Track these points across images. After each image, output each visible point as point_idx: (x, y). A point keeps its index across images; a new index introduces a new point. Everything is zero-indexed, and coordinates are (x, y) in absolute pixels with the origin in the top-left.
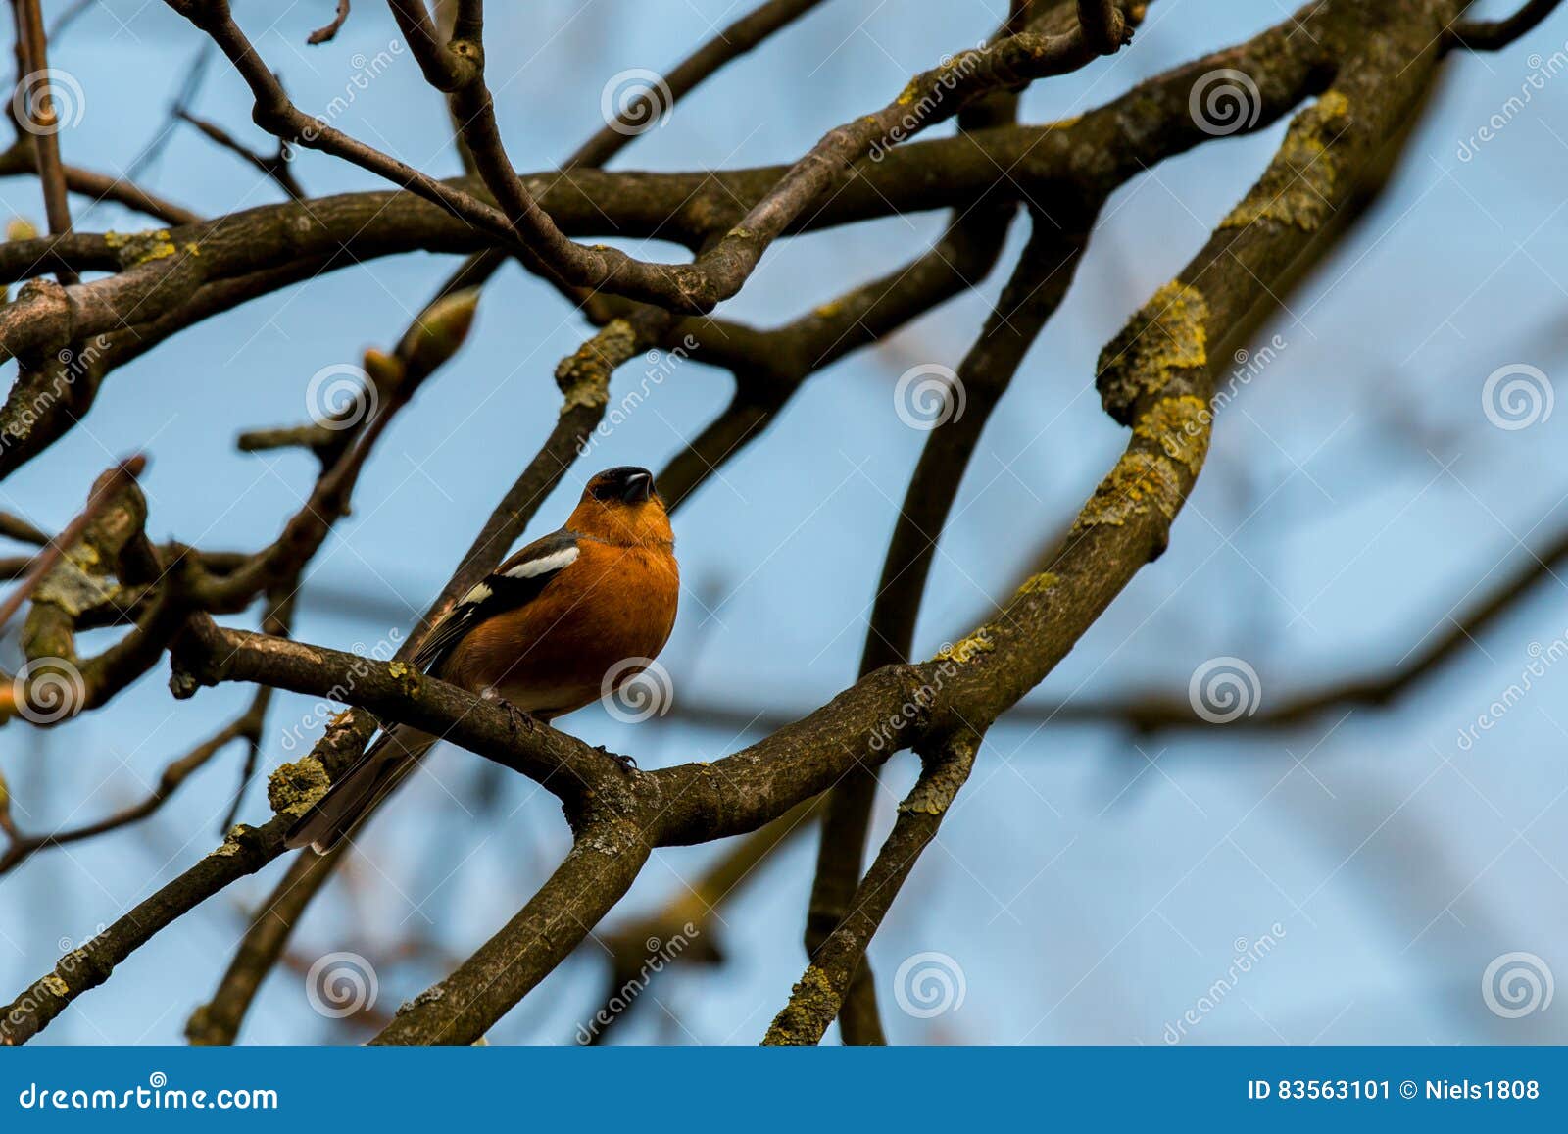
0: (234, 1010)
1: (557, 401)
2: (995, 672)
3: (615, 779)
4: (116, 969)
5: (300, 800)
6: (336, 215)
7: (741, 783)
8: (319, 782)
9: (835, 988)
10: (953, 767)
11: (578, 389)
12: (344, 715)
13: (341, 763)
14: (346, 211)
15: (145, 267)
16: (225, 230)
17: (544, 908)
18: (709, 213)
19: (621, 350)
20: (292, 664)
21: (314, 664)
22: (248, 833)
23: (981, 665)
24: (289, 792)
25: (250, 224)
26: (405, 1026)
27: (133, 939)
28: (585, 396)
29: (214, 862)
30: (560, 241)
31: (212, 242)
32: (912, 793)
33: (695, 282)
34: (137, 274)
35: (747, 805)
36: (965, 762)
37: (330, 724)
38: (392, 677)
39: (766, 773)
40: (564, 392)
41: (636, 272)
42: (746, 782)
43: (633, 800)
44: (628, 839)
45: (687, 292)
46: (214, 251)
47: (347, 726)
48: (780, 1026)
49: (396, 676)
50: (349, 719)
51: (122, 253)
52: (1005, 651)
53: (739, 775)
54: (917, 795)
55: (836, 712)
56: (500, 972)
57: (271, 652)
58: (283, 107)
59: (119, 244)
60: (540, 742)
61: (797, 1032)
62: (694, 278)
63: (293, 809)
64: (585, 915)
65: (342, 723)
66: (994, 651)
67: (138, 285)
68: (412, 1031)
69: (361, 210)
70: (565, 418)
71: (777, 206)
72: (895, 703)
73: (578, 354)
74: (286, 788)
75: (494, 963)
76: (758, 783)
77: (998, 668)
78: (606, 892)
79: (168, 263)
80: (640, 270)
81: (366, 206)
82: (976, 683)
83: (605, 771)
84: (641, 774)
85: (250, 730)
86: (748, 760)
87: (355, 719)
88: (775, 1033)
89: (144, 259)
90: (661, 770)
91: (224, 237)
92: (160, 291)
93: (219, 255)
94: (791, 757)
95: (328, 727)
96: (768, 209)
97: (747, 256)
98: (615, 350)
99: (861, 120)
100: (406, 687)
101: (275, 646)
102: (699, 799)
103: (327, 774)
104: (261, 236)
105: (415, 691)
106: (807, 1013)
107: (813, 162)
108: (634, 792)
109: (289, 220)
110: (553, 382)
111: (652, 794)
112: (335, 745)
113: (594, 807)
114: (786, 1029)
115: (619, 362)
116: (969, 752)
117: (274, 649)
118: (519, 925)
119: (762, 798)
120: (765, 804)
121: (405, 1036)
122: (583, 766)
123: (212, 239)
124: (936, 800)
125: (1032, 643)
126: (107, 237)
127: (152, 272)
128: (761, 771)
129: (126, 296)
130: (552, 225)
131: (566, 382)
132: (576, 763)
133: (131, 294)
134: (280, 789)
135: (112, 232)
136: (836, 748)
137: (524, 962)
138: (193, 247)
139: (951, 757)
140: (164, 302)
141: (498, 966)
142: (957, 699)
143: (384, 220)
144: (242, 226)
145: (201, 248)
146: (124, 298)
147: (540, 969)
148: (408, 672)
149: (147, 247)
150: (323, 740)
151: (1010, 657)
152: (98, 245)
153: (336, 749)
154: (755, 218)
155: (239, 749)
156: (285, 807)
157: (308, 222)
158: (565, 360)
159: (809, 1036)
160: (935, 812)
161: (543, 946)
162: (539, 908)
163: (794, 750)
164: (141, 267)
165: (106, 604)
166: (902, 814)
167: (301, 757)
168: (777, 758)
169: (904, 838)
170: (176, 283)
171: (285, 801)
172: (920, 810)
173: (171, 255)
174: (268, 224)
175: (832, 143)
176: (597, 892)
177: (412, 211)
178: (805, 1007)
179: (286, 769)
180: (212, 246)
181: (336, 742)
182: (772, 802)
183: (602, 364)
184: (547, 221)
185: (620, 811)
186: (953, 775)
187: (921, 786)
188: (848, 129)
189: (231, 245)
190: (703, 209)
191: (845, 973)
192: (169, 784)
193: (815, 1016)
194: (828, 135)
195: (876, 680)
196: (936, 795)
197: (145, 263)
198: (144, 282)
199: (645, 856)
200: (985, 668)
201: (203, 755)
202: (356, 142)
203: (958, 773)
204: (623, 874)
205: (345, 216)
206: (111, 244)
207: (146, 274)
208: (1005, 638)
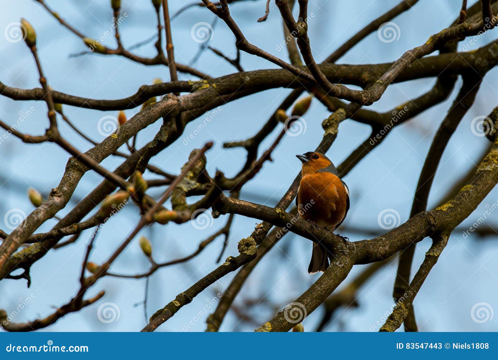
0: (221, 315)
1: (323, 133)
2: (454, 214)
3: (342, 244)
4: (194, 299)
5: (248, 249)
6: (257, 76)
7: (379, 246)
8: (253, 244)
9: (406, 308)
10: (442, 242)
11: (329, 129)
12: (260, 225)
13: (260, 239)
14: (260, 75)
15: (201, 90)
16: (224, 80)
17: (321, 282)
18: (368, 77)
19: (342, 117)
20: (247, 208)
21: (254, 208)
22: (233, 259)
23: (450, 212)
24: (244, 247)
25: (232, 78)
26: (280, 317)
27: (198, 290)
28: (331, 131)
29: (222, 267)
30: (328, 83)
31: (220, 84)
32: (430, 250)
33: (367, 96)
34: (198, 93)
35: (381, 253)
36: (445, 241)
37: (256, 227)
38: (277, 213)
39: (387, 243)
40: (325, 130)
41: (349, 93)
42: (381, 246)
43: (348, 251)
44: (346, 262)
45: (365, 99)
46: (220, 86)
47: (261, 228)
48: (390, 319)
49: (278, 213)
50: (262, 226)
51: (193, 86)
52: (457, 208)
53: (379, 244)
54: (431, 251)
55: (408, 225)
56: (308, 301)
57: (241, 204)
58: (245, 42)
59: (192, 84)
60: (320, 233)
61: (395, 321)
62: (367, 95)
63: (245, 252)
64: (333, 285)
65: (260, 227)
66: (454, 208)
67: (198, 96)
68: (282, 319)
69: (264, 75)
70: (325, 138)
71: (391, 74)
72: (425, 223)
73: (329, 119)
74: (243, 246)
75: (307, 299)
76: (385, 246)
77: (455, 213)
78: (340, 278)
79: (207, 90)
80: (351, 92)
81: (266, 74)
82: (449, 217)
83: (340, 242)
84: (350, 243)
85: (226, 231)
86: (382, 239)
87: (264, 226)
88: (389, 321)
89: (200, 89)
90: (356, 242)
91: (224, 82)
92: (205, 98)
93: (222, 88)
94: (394, 238)
95: (255, 228)
96: (388, 74)
97: (382, 88)
98: (340, 117)
99: (416, 49)
100: (281, 216)
101: (243, 203)
102: (367, 250)
103: (255, 242)
104: (235, 82)
105: (283, 217)
106: (398, 315)
107: (402, 61)
108: (348, 248)
109: (243, 78)
110: (321, 127)
111: (353, 249)
112: (258, 233)
113: (336, 252)
114: (392, 320)
115: (341, 121)
116: (447, 238)
117: (242, 204)
118: (314, 287)
119: (386, 250)
120: (387, 252)
121: (280, 320)
122: (333, 240)
123: (220, 83)
124: (437, 252)
125: (465, 205)
126: (189, 82)
127: (202, 92)
128: (385, 242)
129: (195, 99)
130: (326, 78)
131: (325, 126)
132: (331, 239)
133: (197, 99)
134: (242, 246)
135: (190, 80)
136: (408, 236)
137: (316, 298)
138: (214, 85)
139: (441, 239)
140: (206, 101)
141: (308, 300)
142: (443, 222)
143: (271, 78)
144: (229, 79)
145: (217, 85)
146: (194, 100)
147: (320, 301)
148: (282, 211)
149: (201, 85)
150: (254, 232)
151: (459, 209)
152: (186, 84)
153: (258, 235)
154: (384, 77)
155: (222, 237)
156: (243, 251)
157: (249, 78)
158: (325, 120)
159: (399, 322)
160: (437, 256)
161: (321, 294)
162: (320, 282)
163: (395, 236)
164: (199, 91)
165: (196, 189)
166: (427, 256)
167: (248, 237)
168: (390, 239)
169: (427, 263)
170: (209, 96)
171: (243, 250)
172: (432, 255)
173: (208, 87)
174: (237, 79)
175: (407, 55)
176: (337, 278)
177: (280, 75)
178: (398, 313)
179: (243, 240)
180: (220, 85)
181: (258, 232)
182: (389, 252)
183: (336, 121)
184: (324, 77)
185: (344, 254)
186: (442, 245)
187: (432, 248)
188: (412, 51)
189: (226, 84)
190: (366, 76)
191: (409, 303)
192: (202, 247)
193: (401, 316)
194: (406, 53)
195: (419, 216)
196: (437, 250)
197: (200, 90)
198: (200, 95)
199: (351, 267)
200: (452, 213)
201: (211, 239)
202: (266, 53)
203: (443, 244)
204: (345, 273)
205: (260, 76)
206: (190, 84)
207: (201, 93)
208: (457, 204)
